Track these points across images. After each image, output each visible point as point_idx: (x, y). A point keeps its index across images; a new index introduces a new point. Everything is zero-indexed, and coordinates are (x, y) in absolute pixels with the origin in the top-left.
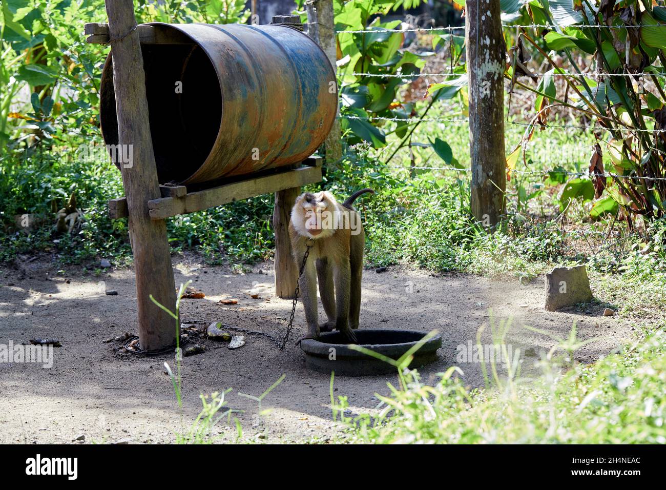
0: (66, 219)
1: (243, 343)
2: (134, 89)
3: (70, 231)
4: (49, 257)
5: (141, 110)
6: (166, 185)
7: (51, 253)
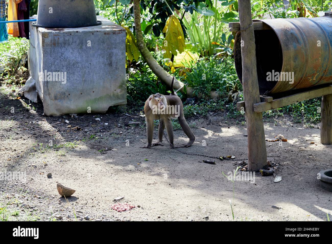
0: (232, 96)
1: (281, 179)
2: (250, 53)
3: (234, 101)
4: (222, 114)
5: (253, 62)
6: (263, 96)
7: (224, 112)
